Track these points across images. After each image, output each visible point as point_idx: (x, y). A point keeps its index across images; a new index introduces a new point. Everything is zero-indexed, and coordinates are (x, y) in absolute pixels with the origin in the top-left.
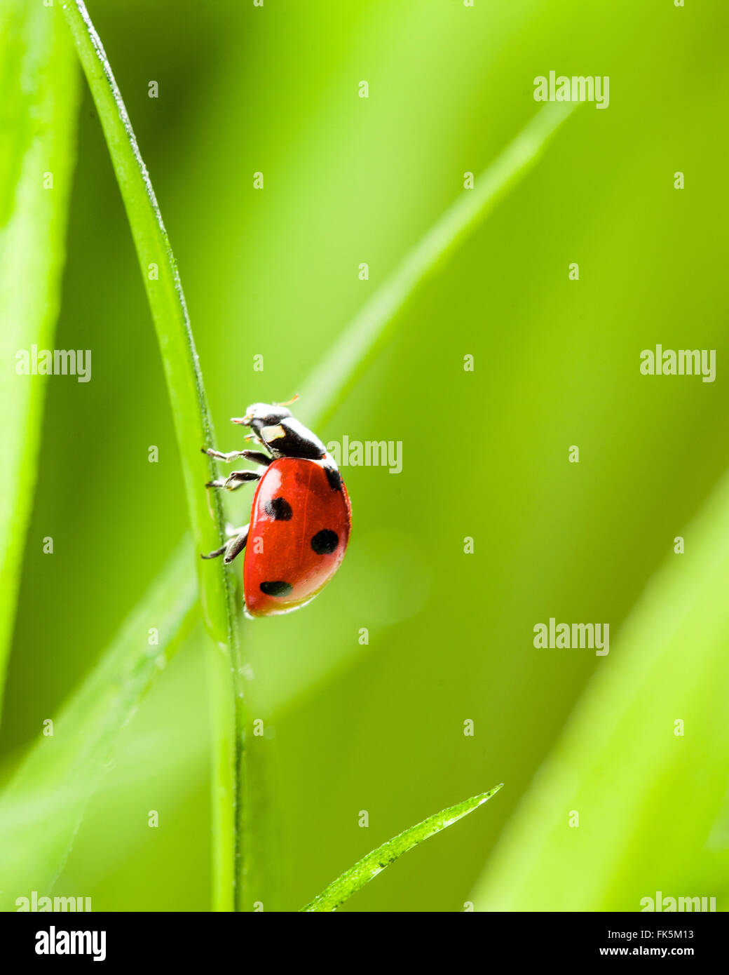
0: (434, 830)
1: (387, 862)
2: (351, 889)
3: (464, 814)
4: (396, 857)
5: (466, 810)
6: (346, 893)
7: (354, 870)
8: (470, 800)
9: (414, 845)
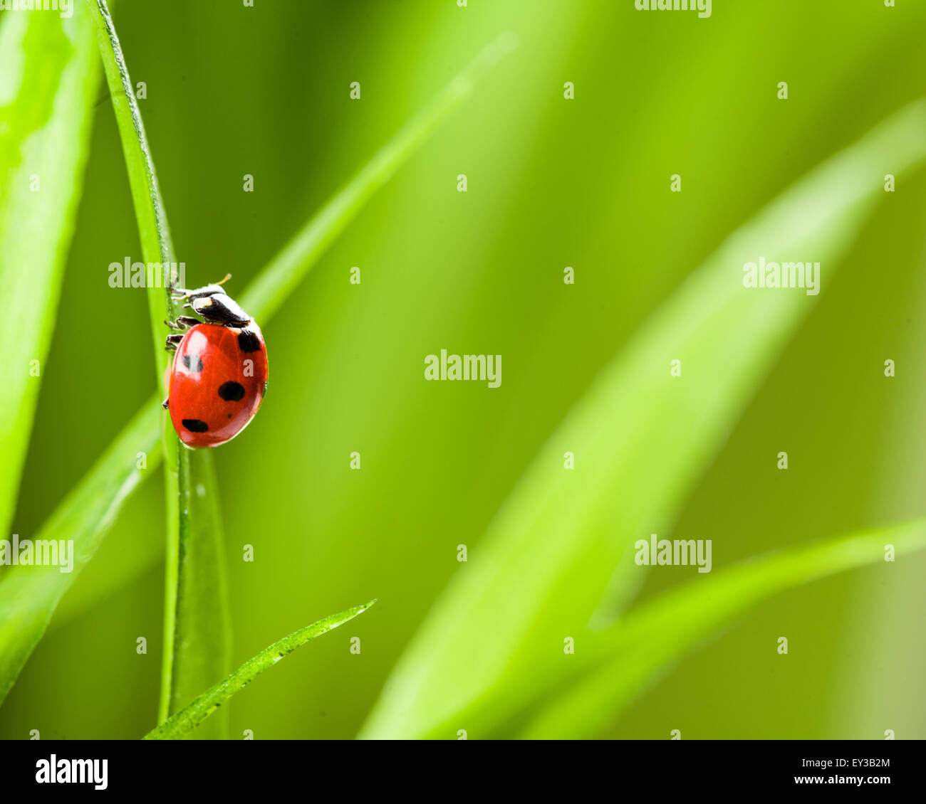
0: (322, 631)
1: (285, 653)
2: (257, 671)
3: (346, 620)
4: (293, 650)
5: (347, 617)
6: (253, 674)
7: (259, 657)
8: (350, 610)
9: (307, 641)
